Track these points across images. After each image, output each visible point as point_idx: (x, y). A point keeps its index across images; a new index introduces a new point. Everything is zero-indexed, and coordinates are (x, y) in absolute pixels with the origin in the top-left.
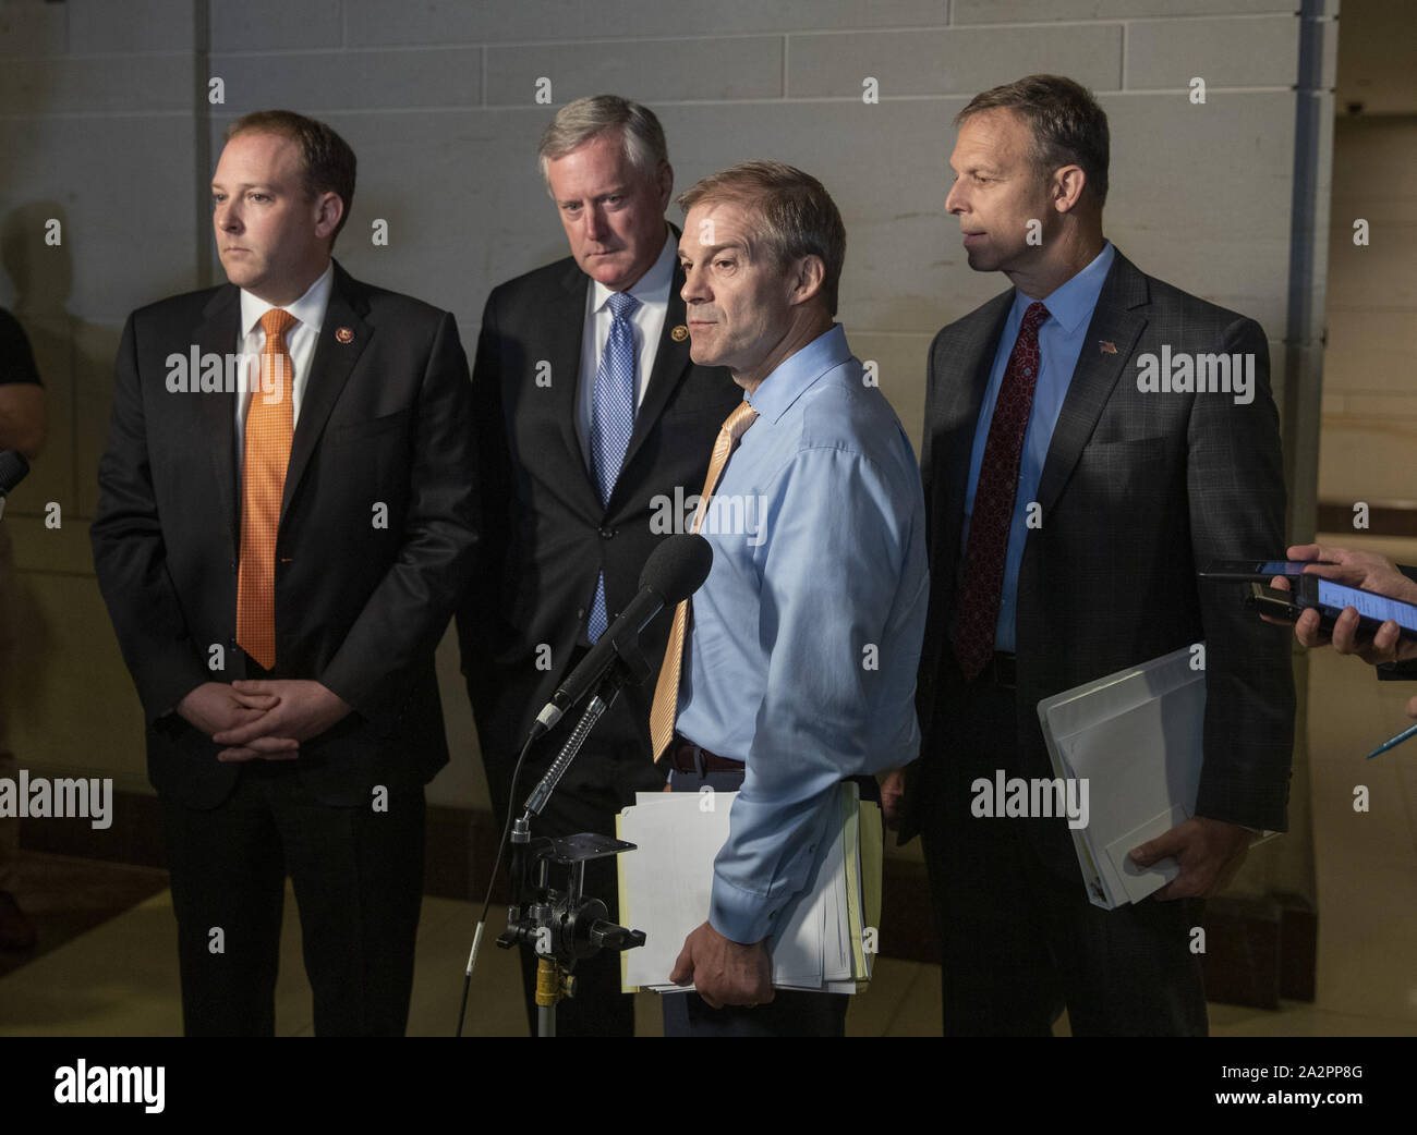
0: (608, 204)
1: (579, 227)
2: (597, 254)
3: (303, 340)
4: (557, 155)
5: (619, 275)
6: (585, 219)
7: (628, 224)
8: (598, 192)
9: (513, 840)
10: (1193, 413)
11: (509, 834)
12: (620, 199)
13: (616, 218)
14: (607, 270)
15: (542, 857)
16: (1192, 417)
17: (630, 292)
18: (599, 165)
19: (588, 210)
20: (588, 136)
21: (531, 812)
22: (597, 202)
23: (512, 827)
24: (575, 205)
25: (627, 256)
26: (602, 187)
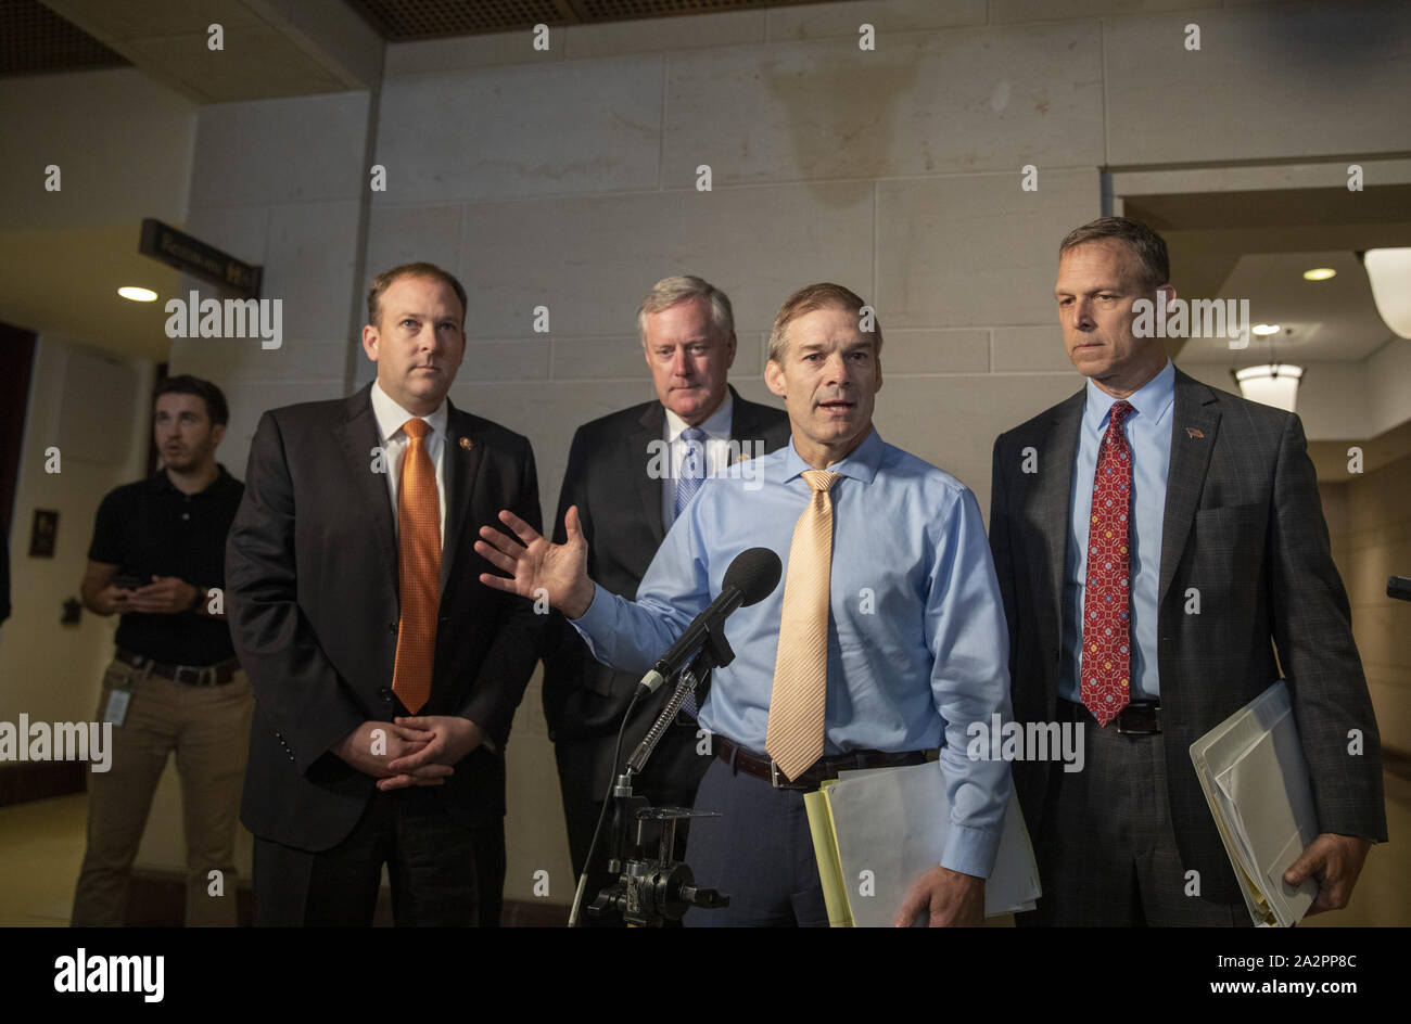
0: (694, 351)
1: (666, 370)
2: (682, 388)
3: (437, 444)
4: (655, 310)
5: (696, 407)
6: (677, 360)
7: (709, 366)
8: (689, 340)
9: (617, 794)
10: (1276, 484)
11: (612, 792)
12: (705, 348)
13: (700, 362)
14: (687, 403)
15: (640, 815)
16: (1276, 487)
17: (701, 427)
18: (692, 318)
19: (679, 352)
20: (683, 298)
21: (634, 769)
22: (687, 347)
23: (616, 783)
24: (668, 350)
25: (705, 393)
26: (693, 335)
